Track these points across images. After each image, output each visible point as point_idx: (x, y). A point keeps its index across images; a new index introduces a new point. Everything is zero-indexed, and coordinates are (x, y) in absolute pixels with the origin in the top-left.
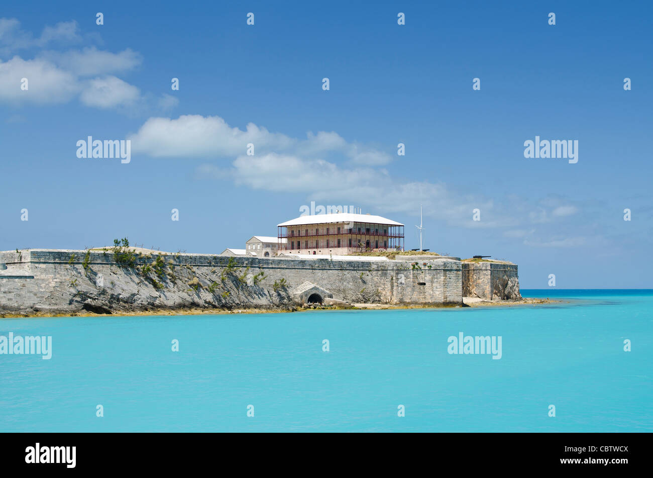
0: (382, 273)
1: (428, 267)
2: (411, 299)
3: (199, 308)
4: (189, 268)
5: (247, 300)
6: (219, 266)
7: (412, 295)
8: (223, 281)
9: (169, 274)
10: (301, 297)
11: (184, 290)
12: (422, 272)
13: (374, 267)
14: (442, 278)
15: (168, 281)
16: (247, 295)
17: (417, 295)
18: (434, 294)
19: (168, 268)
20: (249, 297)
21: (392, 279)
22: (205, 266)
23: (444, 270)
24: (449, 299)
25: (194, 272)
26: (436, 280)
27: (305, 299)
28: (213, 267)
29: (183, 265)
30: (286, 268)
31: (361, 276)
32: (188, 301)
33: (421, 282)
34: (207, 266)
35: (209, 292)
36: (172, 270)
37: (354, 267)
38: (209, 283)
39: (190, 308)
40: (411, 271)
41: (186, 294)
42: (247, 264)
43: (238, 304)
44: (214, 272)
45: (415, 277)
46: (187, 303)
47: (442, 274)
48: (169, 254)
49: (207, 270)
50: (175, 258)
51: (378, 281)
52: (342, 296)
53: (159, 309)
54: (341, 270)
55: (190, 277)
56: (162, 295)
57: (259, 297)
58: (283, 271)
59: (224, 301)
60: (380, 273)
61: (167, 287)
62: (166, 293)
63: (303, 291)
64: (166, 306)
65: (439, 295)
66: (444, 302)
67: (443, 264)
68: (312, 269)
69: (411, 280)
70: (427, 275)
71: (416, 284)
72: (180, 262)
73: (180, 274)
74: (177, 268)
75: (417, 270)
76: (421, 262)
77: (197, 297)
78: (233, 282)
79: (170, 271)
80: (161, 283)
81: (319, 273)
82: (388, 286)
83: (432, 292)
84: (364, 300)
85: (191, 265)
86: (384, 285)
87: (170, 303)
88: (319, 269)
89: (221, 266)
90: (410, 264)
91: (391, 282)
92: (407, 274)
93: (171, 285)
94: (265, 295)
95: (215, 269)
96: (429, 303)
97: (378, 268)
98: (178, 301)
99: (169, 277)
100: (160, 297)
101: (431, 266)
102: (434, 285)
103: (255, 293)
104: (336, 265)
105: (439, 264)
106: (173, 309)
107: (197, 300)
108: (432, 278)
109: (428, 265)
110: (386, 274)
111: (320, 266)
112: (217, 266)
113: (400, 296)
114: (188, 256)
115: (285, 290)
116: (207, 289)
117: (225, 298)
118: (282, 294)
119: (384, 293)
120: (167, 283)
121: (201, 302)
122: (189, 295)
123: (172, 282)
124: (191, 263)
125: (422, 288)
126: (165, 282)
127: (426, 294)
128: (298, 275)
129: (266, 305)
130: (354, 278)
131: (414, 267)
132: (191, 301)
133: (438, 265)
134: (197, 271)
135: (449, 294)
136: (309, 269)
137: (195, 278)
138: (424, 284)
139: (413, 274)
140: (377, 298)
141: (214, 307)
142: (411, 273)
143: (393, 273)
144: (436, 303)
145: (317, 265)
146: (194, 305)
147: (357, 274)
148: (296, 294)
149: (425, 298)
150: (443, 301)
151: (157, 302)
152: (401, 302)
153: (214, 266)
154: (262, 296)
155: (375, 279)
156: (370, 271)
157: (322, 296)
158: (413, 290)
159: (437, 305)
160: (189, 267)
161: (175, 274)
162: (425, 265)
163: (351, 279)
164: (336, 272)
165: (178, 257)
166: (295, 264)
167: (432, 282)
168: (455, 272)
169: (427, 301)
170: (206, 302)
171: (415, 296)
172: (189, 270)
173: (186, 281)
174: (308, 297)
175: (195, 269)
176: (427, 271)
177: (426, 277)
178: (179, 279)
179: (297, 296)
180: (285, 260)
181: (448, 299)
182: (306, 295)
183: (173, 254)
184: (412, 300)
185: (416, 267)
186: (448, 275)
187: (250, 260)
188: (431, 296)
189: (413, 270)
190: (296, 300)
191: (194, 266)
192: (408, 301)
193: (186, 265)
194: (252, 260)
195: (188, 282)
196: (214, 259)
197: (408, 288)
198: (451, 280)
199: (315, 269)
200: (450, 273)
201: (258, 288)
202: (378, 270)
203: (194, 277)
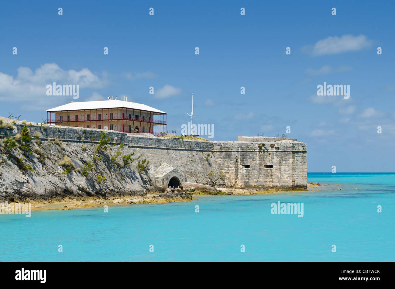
0: (226, 155)
1: (276, 148)
2: (257, 182)
3: (73, 197)
4: (57, 144)
5: (120, 185)
6: (89, 142)
7: (259, 178)
8: (95, 160)
9: (36, 152)
10: (163, 181)
11: (55, 173)
12: (270, 154)
13: (217, 148)
14: (291, 160)
15: (35, 160)
16: (119, 178)
17: (264, 178)
18: (282, 178)
19: (35, 143)
20: (122, 181)
21: (237, 161)
22: (74, 142)
23: (293, 152)
24: (298, 182)
25: (64, 149)
26: (284, 162)
27: (167, 183)
28: (83, 144)
29: (52, 140)
30: (145, 148)
31: (207, 158)
32: (60, 187)
33: (269, 164)
34: (76, 142)
35: (82, 175)
36: (39, 146)
37: (201, 148)
38: (80, 163)
39: (63, 197)
40: (258, 153)
41: (57, 178)
42: (117, 141)
43: (112, 190)
44: (85, 150)
45: (262, 159)
46: (59, 191)
47: (291, 157)
48: (34, 124)
49: (77, 147)
50: (42, 130)
51: (221, 163)
52: (194, 179)
53: (28, 199)
54: (190, 150)
55: (60, 156)
56: (31, 181)
57: (131, 181)
58: (142, 150)
59: (98, 187)
60: (223, 154)
61: (35, 169)
62: (34, 177)
63: (164, 174)
64: (35, 194)
65: (287, 178)
66: (292, 186)
67: (291, 145)
68: (167, 149)
69: (258, 162)
70: (275, 157)
71: (263, 167)
72: (47, 136)
73: (48, 152)
74: (45, 143)
75: (264, 151)
76: (268, 144)
77: (69, 182)
78: (104, 162)
79: (37, 148)
80: (28, 163)
81: (173, 153)
82: (233, 168)
83: (279, 175)
84: (212, 184)
85: (60, 140)
86: (228, 168)
87: (40, 191)
88: (173, 150)
89: (92, 142)
90: (257, 145)
91: (235, 164)
92: (253, 156)
93: (40, 166)
94: (137, 178)
95: (86, 145)
96: (277, 186)
97: (221, 149)
98: (50, 188)
99: (36, 155)
100: (28, 182)
101: (278, 148)
102: (283, 167)
103: (128, 177)
104: (186, 145)
105: (287, 145)
106: (45, 199)
107: (69, 186)
108: (280, 160)
109: (276, 146)
110: (230, 156)
111: (173, 146)
112: (87, 142)
113: (245, 179)
114: (56, 129)
115: (146, 172)
116: (79, 172)
117: (99, 183)
118: (144, 178)
119: (228, 176)
120: (35, 163)
121: (75, 189)
122: (61, 180)
123: (41, 162)
124: (59, 137)
125: (269, 171)
126: (32, 161)
127: (273, 177)
128: (156, 156)
129: (139, 192)
130: (201, 159)
131: (261, 149)
132: (64, 187)
133: (287, 147)
134: (67, 148)
135: (296, 177)
136: (164, 149)
137: (66, 157)
138: (271, 166)
139: (260, 156)
140: (222, 182)
141: (89, 194)
142: (258, 155)
143: (238, 155)
144: (284, 187)
145: (171, 145)
146: (67, 193)
147: (204, 155)
148: (158, 178)
149: (272, 181)
150: (291, 184)
151: (24, 189)
152: (247, 186)
153: (84, 142)
154: (134, 180)
155: (218, 161)
156: (213, 152)
157: (180, 180)
158: (260, 173)
159: (286, 189)
160: (58, 142)
161: (43, 152)
162: (272, 146)
163: (199, 161)
164: (186, 153)
165: (46, 130)
166: (153, 143)
167: (280, 164)
168: (302, 154)
169: (274, 185)
170: (80, 189)
171: (262, 180)
172: (58, 146)
173: (56, 161)
174: (169, 180)
175: (64, 145)
176: (274, 153)
177: (274, 160)
178: (48, 158)
179: (159, 180)
180: (144, 138)
181: (296, 183)
182: (167, 179)
183: (39, 124)
184: (259, 183)
185: (263, 148)
186: (296, 158)
187: (120, 136)
188: (279, 180)
189: (259, 152)
190: (158, 185)
191: (63, 141)
192: (254, 184)
193: (54, 140)
194: (122, 136)
195: (58, 162)
196: (83, 133)
197: (254, 171)
198: (299, 163)
199: (169, 149)
200: (297, 155)
201: (129, 170)
202: (222, 152)
203: (64, 155)
